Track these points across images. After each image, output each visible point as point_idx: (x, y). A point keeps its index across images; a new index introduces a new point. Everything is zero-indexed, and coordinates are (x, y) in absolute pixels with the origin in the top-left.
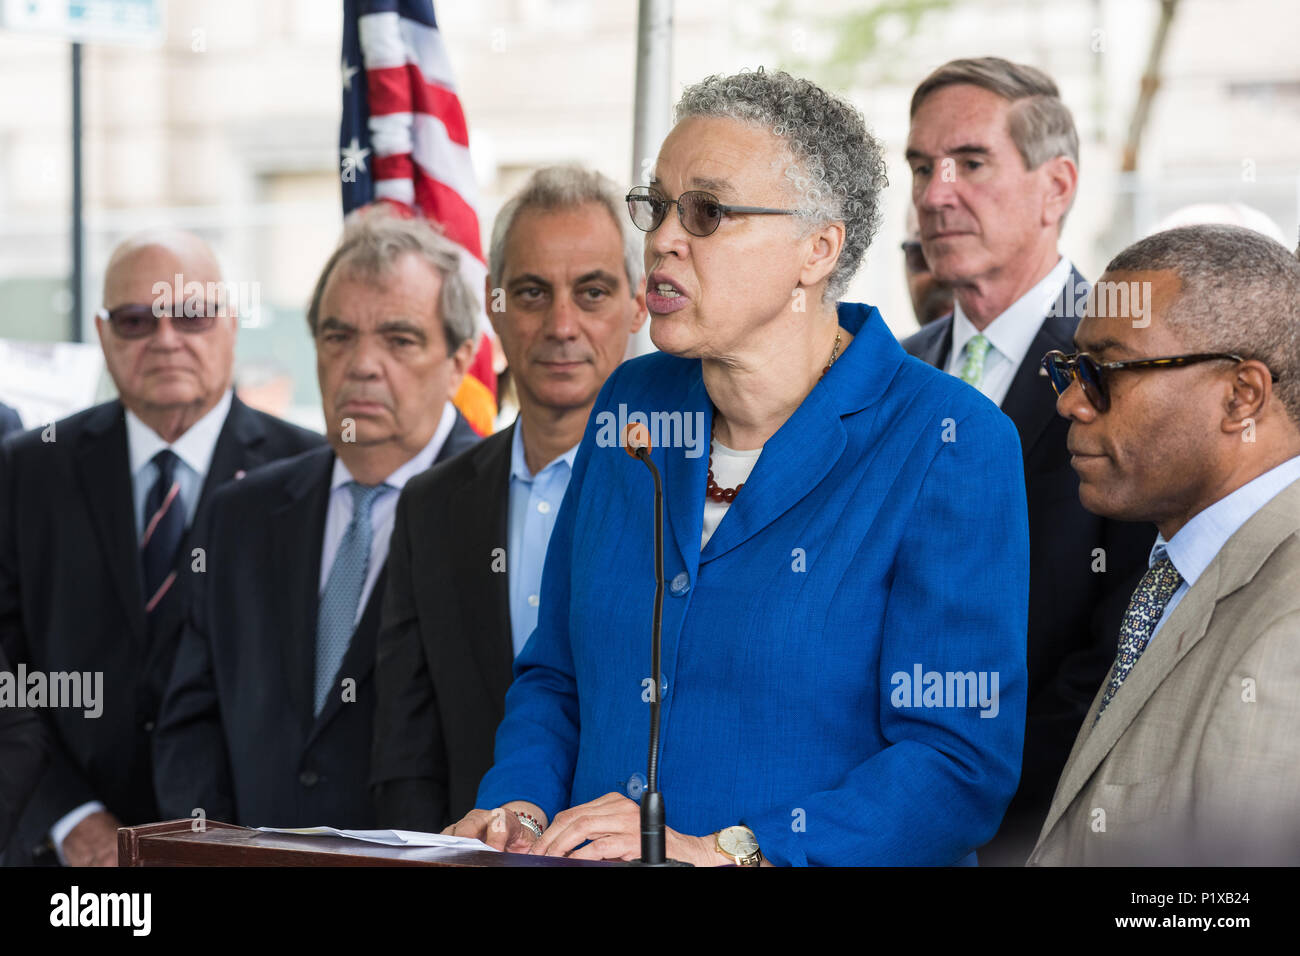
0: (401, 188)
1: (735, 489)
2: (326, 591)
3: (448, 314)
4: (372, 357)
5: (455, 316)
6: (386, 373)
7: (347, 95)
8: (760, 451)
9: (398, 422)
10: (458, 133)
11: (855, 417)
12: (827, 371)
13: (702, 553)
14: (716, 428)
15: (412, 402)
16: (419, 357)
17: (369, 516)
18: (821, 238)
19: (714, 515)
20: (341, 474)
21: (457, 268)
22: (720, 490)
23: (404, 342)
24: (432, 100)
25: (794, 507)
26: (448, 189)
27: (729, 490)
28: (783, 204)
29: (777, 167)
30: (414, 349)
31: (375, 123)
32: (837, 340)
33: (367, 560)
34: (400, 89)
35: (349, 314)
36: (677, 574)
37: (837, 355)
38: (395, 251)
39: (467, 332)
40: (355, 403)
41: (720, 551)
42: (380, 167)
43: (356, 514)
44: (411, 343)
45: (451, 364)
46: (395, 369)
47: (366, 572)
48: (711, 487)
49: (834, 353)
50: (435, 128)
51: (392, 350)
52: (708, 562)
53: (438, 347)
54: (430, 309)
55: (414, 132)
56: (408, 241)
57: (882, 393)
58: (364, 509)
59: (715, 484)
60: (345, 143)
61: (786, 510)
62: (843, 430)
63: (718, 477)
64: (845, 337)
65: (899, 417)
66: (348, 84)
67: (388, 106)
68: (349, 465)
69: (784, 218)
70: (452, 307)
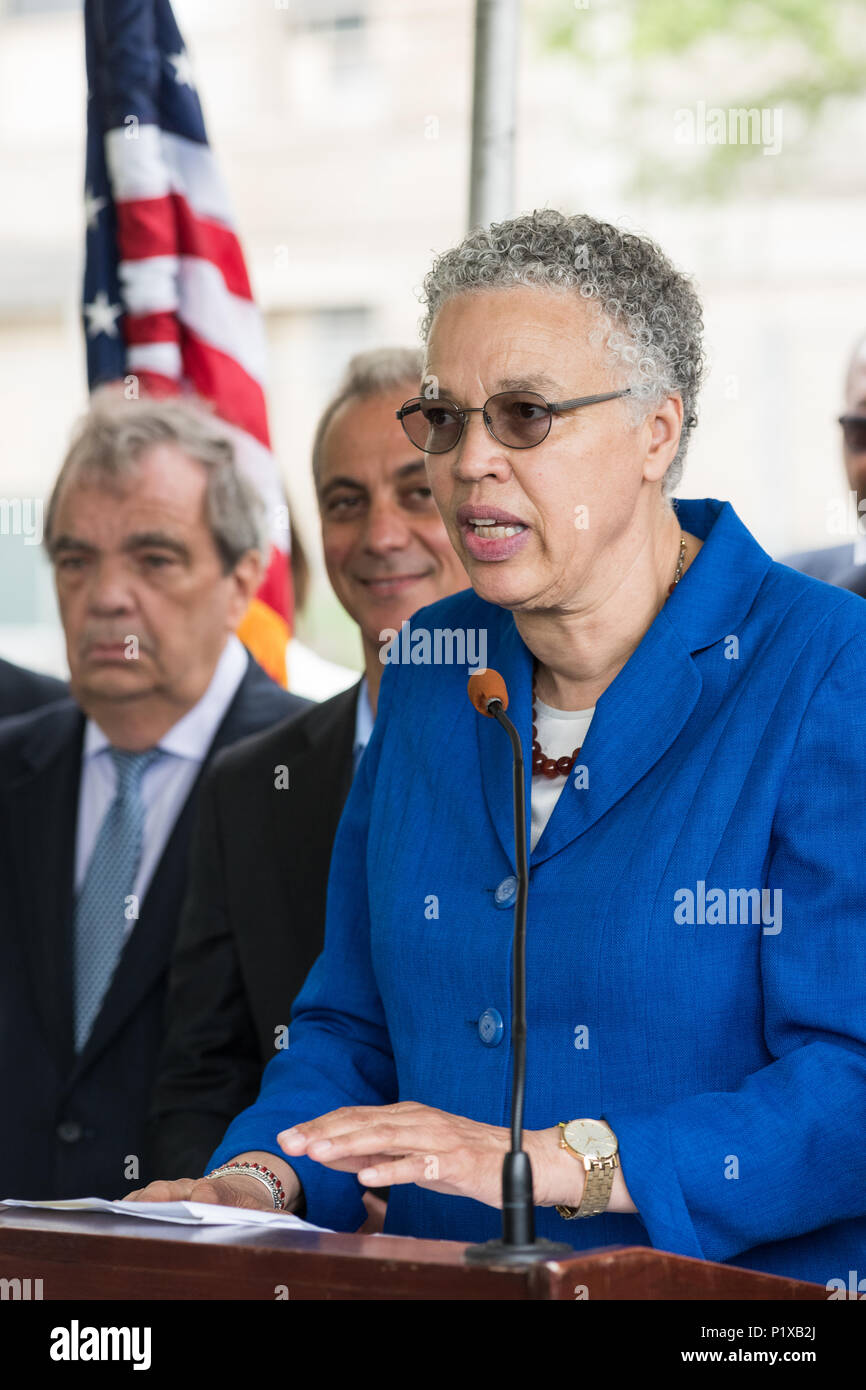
0: (164, 357)
1: (570, 756)
2: (85, 888)
3: (217, 520)
4: (118, 587)
5: (232, 524)
6: (139, 606)
7: (91, 237)
8: (592, 710)
9: (162, 669)
10: (238, 282)
11: (710, 650)
12: (673, 589)
13: (532, 855)
14: (539, 685)
15: (178, 637)
16: (184, 580)
17: (139, 789)
18: (658, 418)
19: (544, 798)
20: (95, 739)
21: (230, 458)
22: (551, 762)
23: (157, 561)
24: (203, 240)
25: (644, 777)
26: (226, 359)
27: (563, 759)
28: (612, 386)
29: (596, 339)
30: (175, 570)
31: (129, 271)
32: (683, 547)
33: (139, 848)
34: (161, 225)
35: (84, 530)
36: (503, 879)
37: (685, 567)
38: (138, 446)
39: (247, 541)
40: (102, 647)
41: (555, 846)
42: (136, 328)
43: (121, 787)
44: (169, 562)
45: (230, 585)
46: (151, 599)
47: (138, 863)
48: (540, 762)
49: (679, 565)
50: (208, 276)
51: (145, 574)
52: (543, 862)
53: (207, 565)
54: (192, 515)
55: (180, 282)
56: (159, 431)
57: (744, 616)
58: (131, 780)
59: (544, 758)
60: (89, 298)
61: (634, 782)
62: (696, 671)
63: (546, 749)
64: (692, 544)
65: (766, 645)
66: (95, 221)
67: (145, 247)
68: (105, 727)
69: (616, 402)
70: (223, 512)
